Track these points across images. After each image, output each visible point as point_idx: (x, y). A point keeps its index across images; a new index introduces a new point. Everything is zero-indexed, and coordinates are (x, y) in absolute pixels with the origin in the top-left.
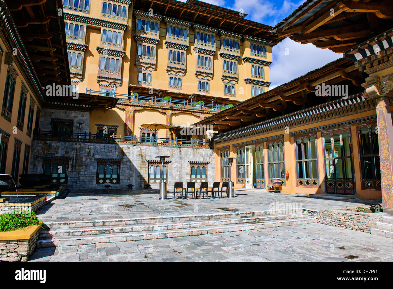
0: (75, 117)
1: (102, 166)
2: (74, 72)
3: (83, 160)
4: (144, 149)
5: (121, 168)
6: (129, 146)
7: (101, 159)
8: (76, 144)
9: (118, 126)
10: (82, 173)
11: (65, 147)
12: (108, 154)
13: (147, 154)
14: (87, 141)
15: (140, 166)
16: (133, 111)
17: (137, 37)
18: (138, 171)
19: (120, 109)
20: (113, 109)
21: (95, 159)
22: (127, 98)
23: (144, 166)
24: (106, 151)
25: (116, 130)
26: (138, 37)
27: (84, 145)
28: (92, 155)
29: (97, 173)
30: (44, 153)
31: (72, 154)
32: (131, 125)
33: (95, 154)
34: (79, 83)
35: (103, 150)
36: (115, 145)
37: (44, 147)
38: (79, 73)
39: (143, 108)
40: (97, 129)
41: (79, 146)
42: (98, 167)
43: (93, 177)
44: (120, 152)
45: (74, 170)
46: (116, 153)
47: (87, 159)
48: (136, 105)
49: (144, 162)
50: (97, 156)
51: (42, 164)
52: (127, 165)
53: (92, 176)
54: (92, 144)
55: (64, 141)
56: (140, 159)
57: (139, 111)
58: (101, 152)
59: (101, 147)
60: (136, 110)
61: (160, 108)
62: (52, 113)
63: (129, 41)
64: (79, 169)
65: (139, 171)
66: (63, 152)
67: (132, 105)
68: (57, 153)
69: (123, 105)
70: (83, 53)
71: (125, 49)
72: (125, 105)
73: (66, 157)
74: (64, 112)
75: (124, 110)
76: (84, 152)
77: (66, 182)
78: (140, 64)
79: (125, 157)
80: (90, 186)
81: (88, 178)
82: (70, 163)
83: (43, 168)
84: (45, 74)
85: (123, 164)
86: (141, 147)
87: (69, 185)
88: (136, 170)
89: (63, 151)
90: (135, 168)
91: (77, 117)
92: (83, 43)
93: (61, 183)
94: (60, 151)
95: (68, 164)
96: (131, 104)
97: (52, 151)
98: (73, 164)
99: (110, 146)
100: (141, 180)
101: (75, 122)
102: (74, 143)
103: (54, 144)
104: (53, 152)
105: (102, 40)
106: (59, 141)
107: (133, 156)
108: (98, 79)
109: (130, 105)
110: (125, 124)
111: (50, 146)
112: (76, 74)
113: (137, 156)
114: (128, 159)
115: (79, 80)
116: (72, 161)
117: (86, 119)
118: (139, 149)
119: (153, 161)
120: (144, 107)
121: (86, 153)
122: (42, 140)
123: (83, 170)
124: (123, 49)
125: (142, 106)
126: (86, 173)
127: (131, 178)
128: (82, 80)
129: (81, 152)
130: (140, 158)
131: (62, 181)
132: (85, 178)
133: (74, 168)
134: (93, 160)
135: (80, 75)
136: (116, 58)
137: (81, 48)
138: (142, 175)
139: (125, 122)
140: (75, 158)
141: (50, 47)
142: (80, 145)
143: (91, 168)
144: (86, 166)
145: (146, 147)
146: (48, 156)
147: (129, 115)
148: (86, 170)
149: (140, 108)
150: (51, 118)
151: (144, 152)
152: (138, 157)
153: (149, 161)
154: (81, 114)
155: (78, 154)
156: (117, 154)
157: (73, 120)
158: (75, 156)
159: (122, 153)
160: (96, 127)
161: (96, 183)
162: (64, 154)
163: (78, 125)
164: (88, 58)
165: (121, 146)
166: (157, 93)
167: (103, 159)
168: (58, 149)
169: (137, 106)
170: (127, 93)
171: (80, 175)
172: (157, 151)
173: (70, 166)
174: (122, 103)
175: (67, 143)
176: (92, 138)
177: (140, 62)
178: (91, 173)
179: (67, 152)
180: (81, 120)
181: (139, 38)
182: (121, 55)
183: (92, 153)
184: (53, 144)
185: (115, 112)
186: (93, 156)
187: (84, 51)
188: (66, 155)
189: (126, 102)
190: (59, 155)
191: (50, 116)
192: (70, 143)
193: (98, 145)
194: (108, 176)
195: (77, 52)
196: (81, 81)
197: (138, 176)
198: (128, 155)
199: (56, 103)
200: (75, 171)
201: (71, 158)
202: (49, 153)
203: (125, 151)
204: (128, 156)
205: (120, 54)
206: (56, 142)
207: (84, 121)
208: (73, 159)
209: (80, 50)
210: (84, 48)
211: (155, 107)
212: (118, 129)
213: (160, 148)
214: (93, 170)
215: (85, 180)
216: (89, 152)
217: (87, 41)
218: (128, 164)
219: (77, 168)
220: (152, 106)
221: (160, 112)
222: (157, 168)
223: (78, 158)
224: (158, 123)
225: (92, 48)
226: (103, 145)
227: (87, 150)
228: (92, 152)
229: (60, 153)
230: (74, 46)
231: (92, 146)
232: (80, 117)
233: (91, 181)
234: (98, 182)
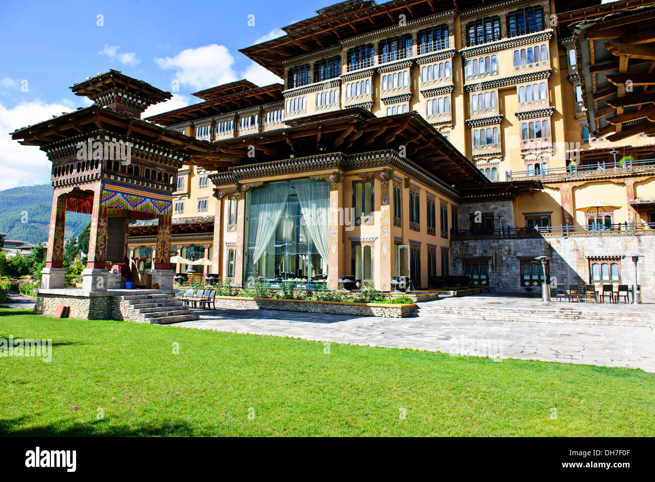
0: (495, 209)
1: (526, 266)
2: (492, 153)
3: (504, 259)
4: (580, 242)
5: (550, 267)
6: (558, 239)
7: (524, 258)
8: (494, 242)
9: (553, 212)
10: (503, 274)
11: (483, 246)
12: (533, 251)
13: (585, 248)
14: (506, 237)
15: (576, 264)
16: (571, 189)
17: (571, 78)
18: (574, 271)
19: (552, 188)
20: (543, 191)
21: (517, 257)
23: (583, 264)
24: (529, 247)
25: (550, 217)
26: (573, 76)
27: (503, 242)
28: (513, 253)
29: (521, 273)
30: (463, 253)
31: (490, 253)
32: (570, 208)
33: (517, 252)
34: (499, 164)
35: (526, 247)
36: (540, 239)
37: (461, 247)
38: (498, 152)
39: (586, 182)
40: (525, 219)
41: (497, 244)
42: (522, 267)
43: (517, 278)
44: (548, 247)
45: (494, 271)
46: (542, 249)
47: (507, 258)
48: (574, 179)
49: (581, 259)
50: (519, 254)
51: (461, 265)
52: (558, 264)
53: (515, 277)
54: (512, 240)
55: (481, 239)
56: (576, 256)
57: (580, 187)
58: (523, 249)
59: (523, 243)
60: (575, 187)
61: (613, 178)
62: (469, 208)
63: (558, 89)
64: (500, 270)
65: (575, 270)
66: (481, 252)
67: (569, 181)
68: (475, 253)
69: (555, 182)
70: (498, 126)
71: (552, 103)
72: (558, 182)
73: (485, 258)
74: (481, 205)
75: (557, 189)
76: (503, 250)
77: (488, 283)
78: (582, 115)
79: (554, 254)
80: (514, 289)
81: (511, 279)
82: (490, 263)
83: (463, 269)
85: (553, 263)
86: (575, 239)
87: (491, 287)
88: (571, 269)
89: (481, 250)
90: (570, 267)
91: (497, 208)
92: (497, 114)
93: (482, 285)
94: (477, 250)
95: (488, 265)
96: (567, 180)
97: (470, 251)
98: (493, 263)
99: (534, 240)
100: (579, 282)
101: (495, 214)
102: (492, 241)
103: (472, 243)
104: (471, 253)
105: (519, 102)
106: (476, 239)
107: (565, 252)
108: (522, 153)
109: (566, 182)
110: (562, 209)
111: (467, 246)
112: (494, 154)
113: (571, 251)
114: (559, 256)
115: (499, 160)
116: (491, 260)
117: (508, 209)
118: (573, 242)
119: (596, 257)
120: (587, 180)
121: (506, 251)
122: (460, 240)
123: (504, 271)
125: (583, 180)
126: (508, 274)
127: (565, 280)
128: (503, 159)
129: (500, 251)
130: (575, 254)
131: (484, 282)
132: (507, 279)
133: (494, 268)
134: (515, 259)
135: (499, 153)
136: (541, 119)
137: (495, 120)
138: (580, 276)
139: (561, 205)
140: (494, 257)
142: (498, 242)
143: (514, 268)
144: (508, 266)
145: (584, 239)
146: (467, 257)
147: (566, 195)
148: (507, 271)
149: (582, 183)
150: (469, 214)
151: (581, 245)
152: (573, 253)
153: (589, 257)
154: (501, 204)
155: (497, 252)
156: (543, 250)
157: (493, 213)
158: (494, 255)
159: (550, 249)
160: (523, 217)
161: (521, 286)
162: (482, 254)
163: (498, 218)
164: (506, 130)
165: (548, 240)
166: (611, 152)
167: (527, 258)
168: (476, 248)
169: (576, 181)
171: (501, 277)
172: (601, 244)
173: (490, 266)
174: (553, 181)
175: (484, 241)
176: (511, 233)
177: (581, 112)
178: (513, 274)
179: (485, 252)
180: (502, 211)
181: (575, 77)
182: (548, 113)
183: (512, 251)
184: (470, 244)
185: (545, 193)
186: (514, 255)
187: (500, 123)
188: (485, 255)
189: (556, 178)
190: (477, 255)
191: (468, 211)
192: (488, 241)
193: (519, 241)
194: (535, 277)
195: (492, 127)
196: (502, 161)
197: (575, 278)
198: (558, 251)
199: (472, 197)
200: (496, 272)
201: (490, 257)
202: (468, 253)
203: (553, 246)
204: (558, 252)
205: (546, 113)
206: (473, 241)
207: (505, 213)
208: (493, 259)
209: (495, 124)
210: (499, 120)
211: (604, 177)
212: (553, 216)
213: (604, 238)
214: (516, 270)
215: (508, 282)
216: (510, 250)
217: (502, 110)
218: (559, 262)
219: (498, 268)
220: (600, 177)
221: (614, 183)
222: (603, 266)
223: (498, 258)
225: (510, 116)
226: (525, 240)
227: (507, 248)
228: (513, 250)
229: (479, 253)
230: (487, 120)
231: (512, 243)
232: (500, 208)
233: (515, 283)
234: (523, 284)
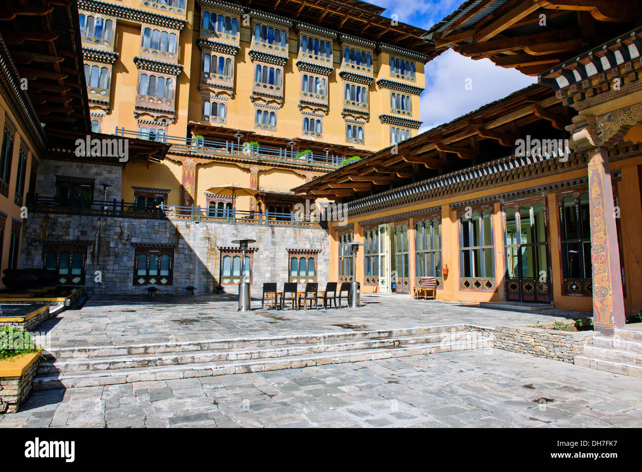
0: (97, 174)
1: (143, 257)
2: (96, 99)
3: (111, 246)
4: (213, 228)
5: (175, 260)
6: (188, 223)
7: (141, 245)
8: (99, 219)
9: (170, 190)
10: (109, 267)
11: (80, 225)
12: (154, 236)
13: (218, 237)
14: (118, 214)
15: (206, 256)
16: (195, 166)
17: (201, 42)
18: (203, 264)
19: (173, 161)
20: (162, 162)
21: (132, 244)
22: (185, 143)
23: (213, 257)
24: (150, 230)
25: (166, 196)
26: (203, 41)
27: (113, 221)
28: (126, 238)
29: (135, 267)
30: (44, 233)
31: (92, 236)
32: (191, 189)
33: (131, 236)
34: (104, 118)
35: (144, 230)
36: (164, 221)
37: (44, 224)
38: (105, 101)
39: (212, 161)
40: (135, 195)
41: (104, 223)
42: (137, 258)
43: (128, 274)
44: (174, 233)
45: (95, 263)
46: (166, 235)
47: (117, 244)
48: (200, 155)
49: (212, 250)
50: (134, 240)
51: (41, 251)
52: (185, 255)
53: (127, 272)
54: (126, 220)
55: (79, 214)
56: (207, 245)
57: (205, 165)
58: (141, 232)
59: (141, 224)
60: (200, 164)
61: (240, 161)
62: (58, 167)
63: (189, 48)
64: (104, 261)
65: (205, 264)
66: (77, 233)
67: (194, 156)
68: (67, 234)
69: (178, 154)
70: (110, 67)
71: (181, 61)
72: (182, 155)
73: (82, 242)
74: (77, 166)
75: (180, 163)
76: (112, 232)
77: (83, 281)
78: (207, 88)
79: (181, 241)
80: (123, 289)
81: (119, 275)
82: (90, 251)
83: (43, 258)
84: (45, 102)
85: (179, 253)
86: (208, 224)
87: (87, 288)
88: (200, 263)
89: (77, 230)
90: (199, 259)
91: (101, 174)
92: (111, 50)
93: (74, 283)
94: (71, 231)
95: (86, 253)
96: (192, 154)
97: (58, 231)
98: (93, 252)
99: (157, 222)
100: (208, 278)
101: (97, 182)
102: (96, 218)
103: (62, 219)
104: (60, 233)
105: (142, 46)
106: (70, 214)
107: (194, 240)
108: (136, 111)
109: (190, 156)
110: (182, 188)
111: (55, 223)
112: (98, 102)
113: (201, 239)
114: (187, 244)
115: (104, 113)
116: (92, 246)
117: (116, 177)
118: (205, 228)
119: (229, 248)
120: (214, 158)
121: (115, 234)
122: (42, 212)
123: (111, 263)
124: (179, 62)
125: (210, 158)
126: (116, 267)
127: (192, 276)
128: (109, 111)
129: (108, 233)
130: (206, 244)
131: (76, 280)
132: (114, 275)
133: (96, 259)
134: (128, 246)
135: (106, 103)
136: (166, 76)
137: (107, 58)
138: (210, 270)
139: (181, 183)
140: (97, 242)
141: (54, 55)
142: (106, 220)
143: (125, 259)
144: (117, 255)
145: (217, 225)
146: (51, 239)
147: (189, 172)
148: (115, 263)
149: (207, 161)
150: (57, 176)
151: (213, 233)
152: (204, 242)
153: (221, 248)
154: (108, 169)
155: (102, 235)
156: (168, 236)
157: (94, 180)
158: (97, 239)
159: (177, 235)
160: (133, 192)
161: (133, 285)
162: (78, 237)
163: (102, 187)
164: (120, 76)
165: (175, 223)
166: (236, 135)
167: (145, 245)
168: (69, 227)
169: (202, 157)
170: (185, 136)
171: (106, 271)
172: (235, 232)
173: (89, 256)
174: (176, 152)
175: (84, 218)
176: (125, 209)
177: (206, 84)
178: (124, 268)
179: (84, 233)
180: (108, 179)
181: (205, 43)
182: (175, 71)
183: (125, 235)
184: (60, 220)
185: (166, 168)
186: (127, 240)
187: (113, 64)
188: (82, 238)
189: (184, 150)
190: (71, 238)
191: (55, 171)
192: (89, 217)
193: (136, 222)
194: (153, 272)
195: (101, 65)
196: (107, 114)
197: (203, 273)
198: (186, 237)
199: (64, 151)
200: (98, 265)
201: (91, 242)
202: (54, 233)
203: (182, 232)
204: (186, 240)
205: (173, 70)
206: (66, 216)
207: (112, 181)
208: (95, 245)
209: (106, 62)
210: (112, 59)
211: (231, 159)
212: (170, 195)
213: (240, 226)
214: (128, 262)
215: (114, 279)
216: (122, 233)
217: (118, 46)
218: (186, 253)
219: (101, 258)
220: (227, 158)
221: (240, 168)
222: (235, 259)
223: (103, 243)
224: (236, 185)
225: (127, 59)
226: (145, 221)
227: (118, 230)
228: (126, 233)
229: (72, 235)
230: (95, 54)
231: (126, 223)
232: (106, 175)
233: (124, 281)
234: (136, 283)
